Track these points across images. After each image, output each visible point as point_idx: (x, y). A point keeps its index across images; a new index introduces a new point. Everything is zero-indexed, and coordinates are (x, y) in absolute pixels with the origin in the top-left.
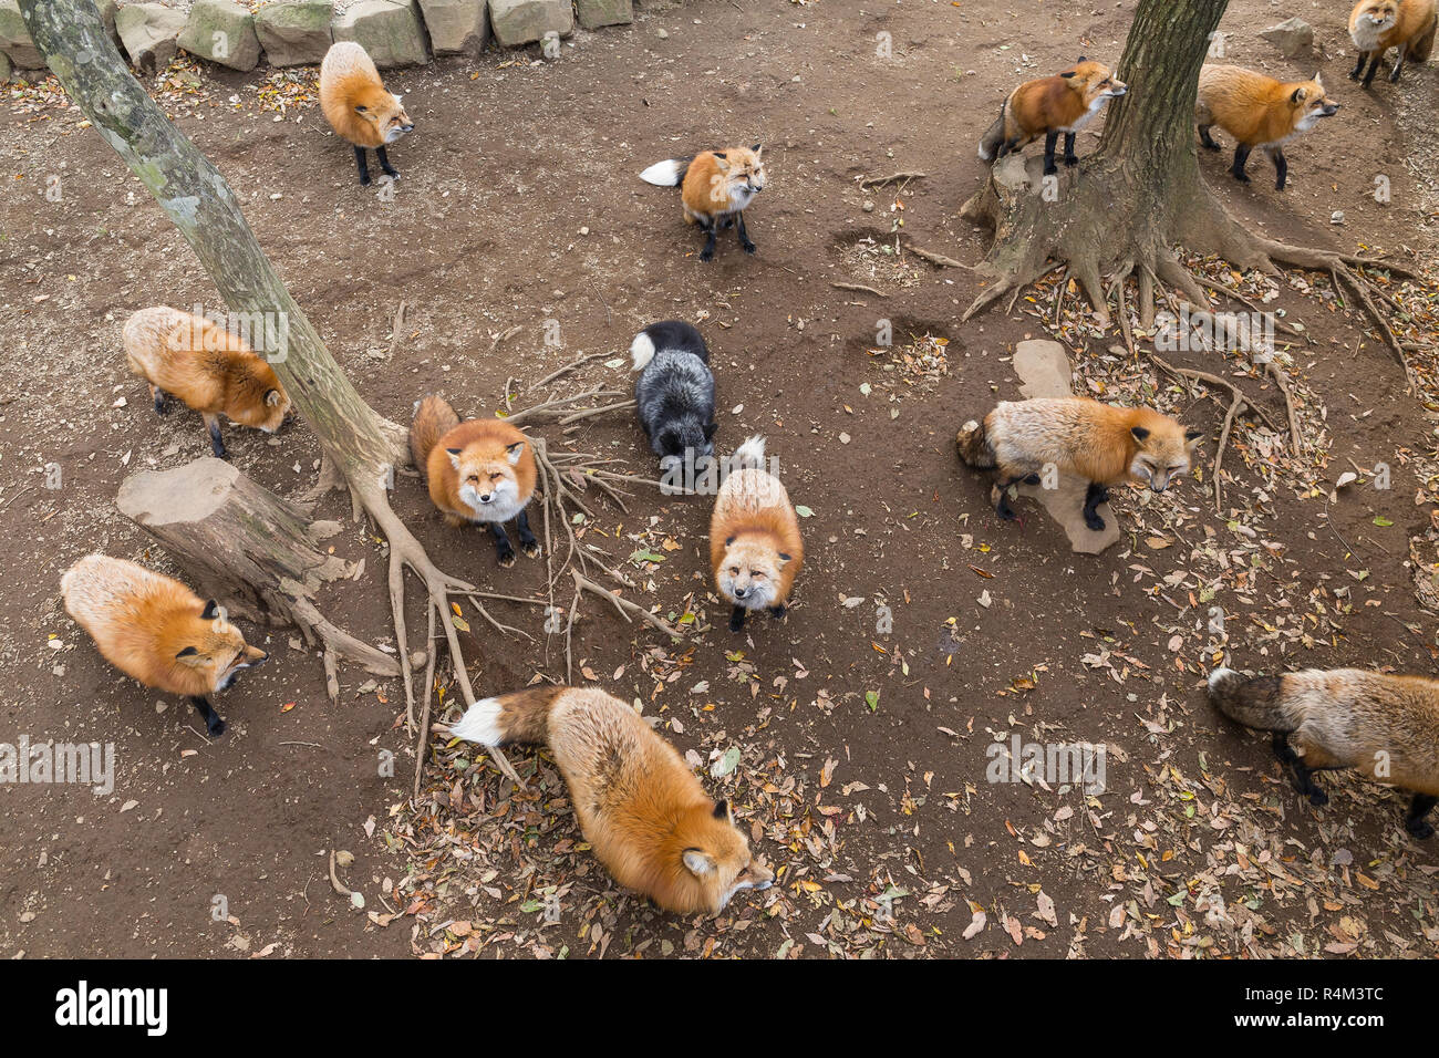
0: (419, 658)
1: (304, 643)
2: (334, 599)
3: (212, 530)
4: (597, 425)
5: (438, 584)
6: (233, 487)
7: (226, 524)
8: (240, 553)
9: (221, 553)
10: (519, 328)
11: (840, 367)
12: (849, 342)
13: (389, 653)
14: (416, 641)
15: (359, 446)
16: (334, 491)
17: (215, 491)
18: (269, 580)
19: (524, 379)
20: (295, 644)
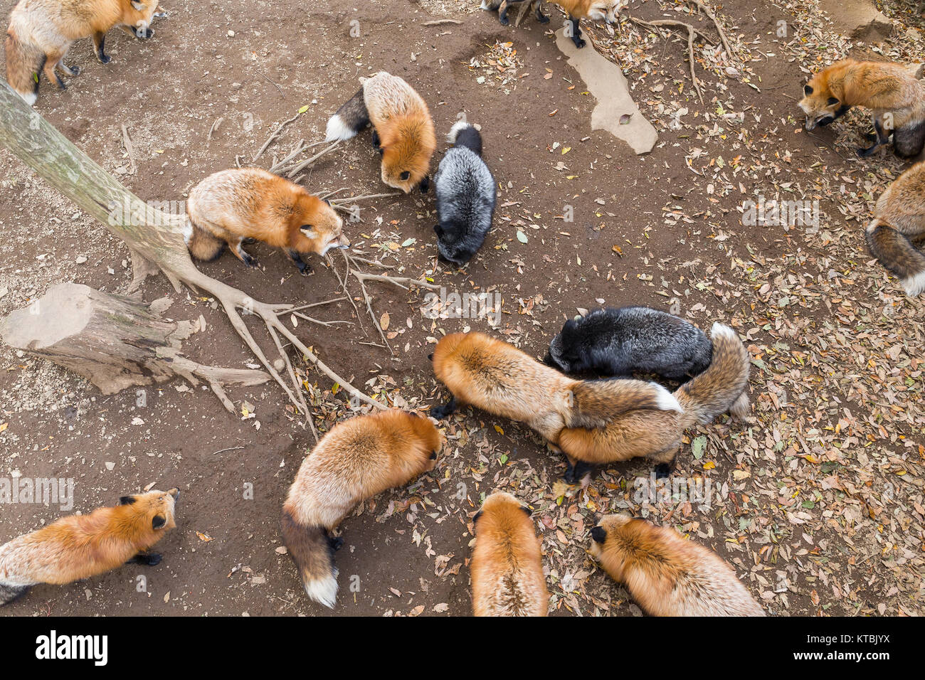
0: (279, 364)
1: (189, 385)
2: (196, 348)
3: (93, 334)
4: (314, 170)
5: (269, 313)
6: (91, 298)
7: (101, 326)
8: (120, 343)
9: (106, 348)
10: (221, 119)
11: (454, 81)
12: (451, 62)
13: (256, 369)
14: (272, 354)
15: (162, 238)
16: (149, 278)
17: (78, 307)
18: (147, 353)
19: (246, 154)
20: (182, 388)
